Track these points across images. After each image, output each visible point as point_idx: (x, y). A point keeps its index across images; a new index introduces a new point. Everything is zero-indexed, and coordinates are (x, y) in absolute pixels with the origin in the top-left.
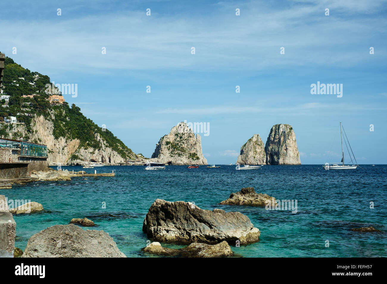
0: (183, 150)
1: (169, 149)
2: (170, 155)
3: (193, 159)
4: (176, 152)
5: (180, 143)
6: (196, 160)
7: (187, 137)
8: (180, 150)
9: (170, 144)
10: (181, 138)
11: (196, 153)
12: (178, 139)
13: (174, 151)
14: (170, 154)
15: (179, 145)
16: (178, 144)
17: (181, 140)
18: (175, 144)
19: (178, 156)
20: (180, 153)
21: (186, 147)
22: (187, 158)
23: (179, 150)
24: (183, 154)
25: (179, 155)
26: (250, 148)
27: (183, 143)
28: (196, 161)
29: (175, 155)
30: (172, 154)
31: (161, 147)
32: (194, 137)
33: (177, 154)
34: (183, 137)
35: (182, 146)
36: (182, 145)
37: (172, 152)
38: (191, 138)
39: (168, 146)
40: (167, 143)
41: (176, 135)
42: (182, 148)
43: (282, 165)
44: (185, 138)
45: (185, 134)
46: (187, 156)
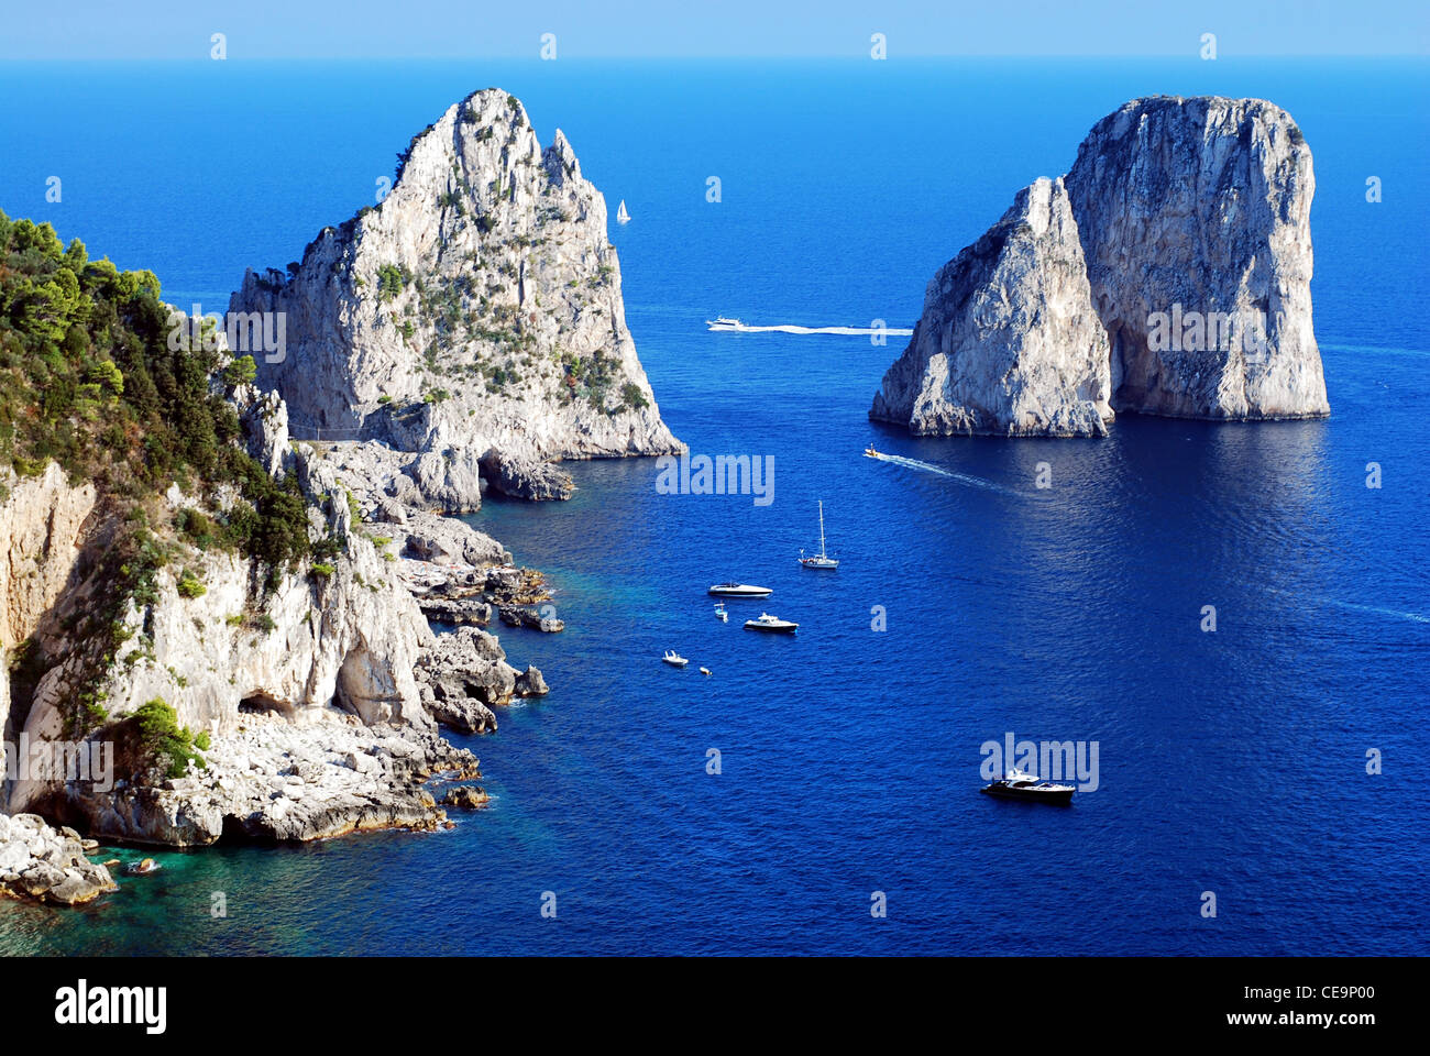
0: (513, 332)
1: (406, 331)
2: (424, 383)
3: (596, 402)
4: (468, 359)
5: (482, 272)
6: (621, 410)
7: (533, 216)
8: (495, 338)
9: (412, 286)
10: (484, 225)
11: (608, 353)
12: (469, 239)
13: (448, 344)
14: (419, 378)
15: (481, 290)
16: (466, 284)
17: (485, 248)
18: (444, 281)
19: (491, 389)
20: (499, 362)
21: (533, 308)
22: (555, 402)
23: (483, 333)
24: (519, 369)
25: (499, 379)
26: (1032, 302)
27: (506, 269)
28: (624, 421)
29: (457, 386)
30: (437, 371)
31: (344, 317)
32: (590, 219)
33: (473, 369)
34: (503, 219)
35: (497, 300)
36: (498, 289)
37: (430, 353)
38: (567, 226)
39: (398, 305)
40: (391, 280)
41: (449, 200)
42: (502, 316)
43: (1237, 420)
44: (520, 231)
45: (521, 196)
46: (554, 383)
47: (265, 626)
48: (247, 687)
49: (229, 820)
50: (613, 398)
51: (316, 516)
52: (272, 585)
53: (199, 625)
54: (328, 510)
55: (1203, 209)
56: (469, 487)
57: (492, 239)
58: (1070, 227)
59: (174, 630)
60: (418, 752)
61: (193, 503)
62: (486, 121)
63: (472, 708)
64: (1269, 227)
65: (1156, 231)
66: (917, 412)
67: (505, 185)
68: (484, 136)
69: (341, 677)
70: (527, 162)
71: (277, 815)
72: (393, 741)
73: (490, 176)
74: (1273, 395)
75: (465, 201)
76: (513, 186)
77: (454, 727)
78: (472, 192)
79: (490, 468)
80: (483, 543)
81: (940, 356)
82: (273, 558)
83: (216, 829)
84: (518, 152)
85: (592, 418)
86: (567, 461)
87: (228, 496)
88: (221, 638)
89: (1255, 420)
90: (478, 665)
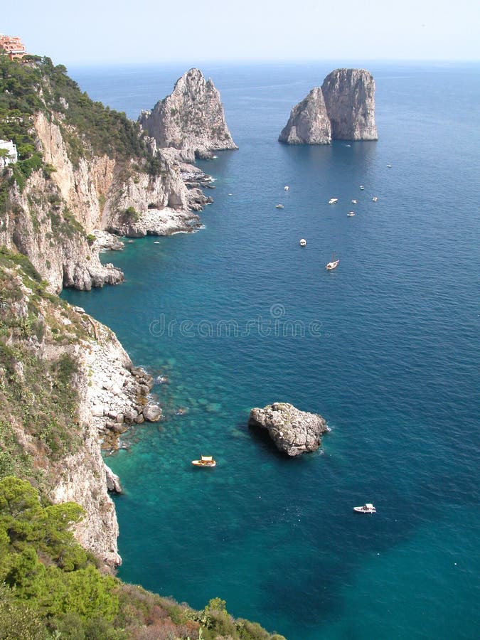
0: (200, 123)
1: (177, 123)
2: (182, 135)
3: (219, 138)
4: (191, 129)
5: (194, 110)
6: (224, 140)
7: (204, 97)
8: (197, 124)
9: (178, 113)
10: (194, 99)
11: (221, 127)
12: (190, 103)
13: (187, 126)
14: (180, 134)
15: (193, 114)
16: (190, 113)
17: (194, 104)
18: (186, 112)
19: (196, 136)
20: (198, 130)
21: (205, 117)
22: (210, 138)
23: (194, 123)
24: (202, 131)
25: (197, 134)
26: (314, 115)
27: (199, 109)
28: (225, 142)
29: (189, 135)
30: (184, 132)
31: (163, 121)
32: (217, 97)
33: (192, 131)
34: (198, 98)
35: (197, 116)
36: (197, 114)
37: (182, 128)
39: (175, 117)
40: (173, 112)
41: (185, 94)
42: (198, 119)
43: (358, 140)
44: (202, 100)
45: (201, 92)
46: (210, 134)
47: (153, 189)
48: (150, 202)
49: (148, 232)
50: (223, 137)
51: (163, 165)
52: (154, 180)
53: (139, 189)
54: (166, 163)
55: (351, 94)
56: (192, 157)
57: (195, 102)
58: (322, 98)
59: (134, 191)
60: (187, 216)
61: (136, 163)
62: (193, 76)
63: (197, 206)
64: (365, 98)
65: (341, 98)
66: (289, 140)
67: (198, 90)
68: (193, 79)
69: (169, 200)
70: (203, 85)
71: (158, 229)
72: (181, 213)
73: (194, 88)
74: (366, 135)
75: (189, 94)
76: (200, 91)
77: (194, 210)
78: (191, 92)
79: (197, 153)
80: (196, 169)
81: (294, 127)
82: (154, 174)
83: (145, 233)
84: (200, 83)
85: (218, 142)
86: (213, 151)
87: (144, 161)
88: (144, 193)
89: (362, 140)
90: (198, 196)
